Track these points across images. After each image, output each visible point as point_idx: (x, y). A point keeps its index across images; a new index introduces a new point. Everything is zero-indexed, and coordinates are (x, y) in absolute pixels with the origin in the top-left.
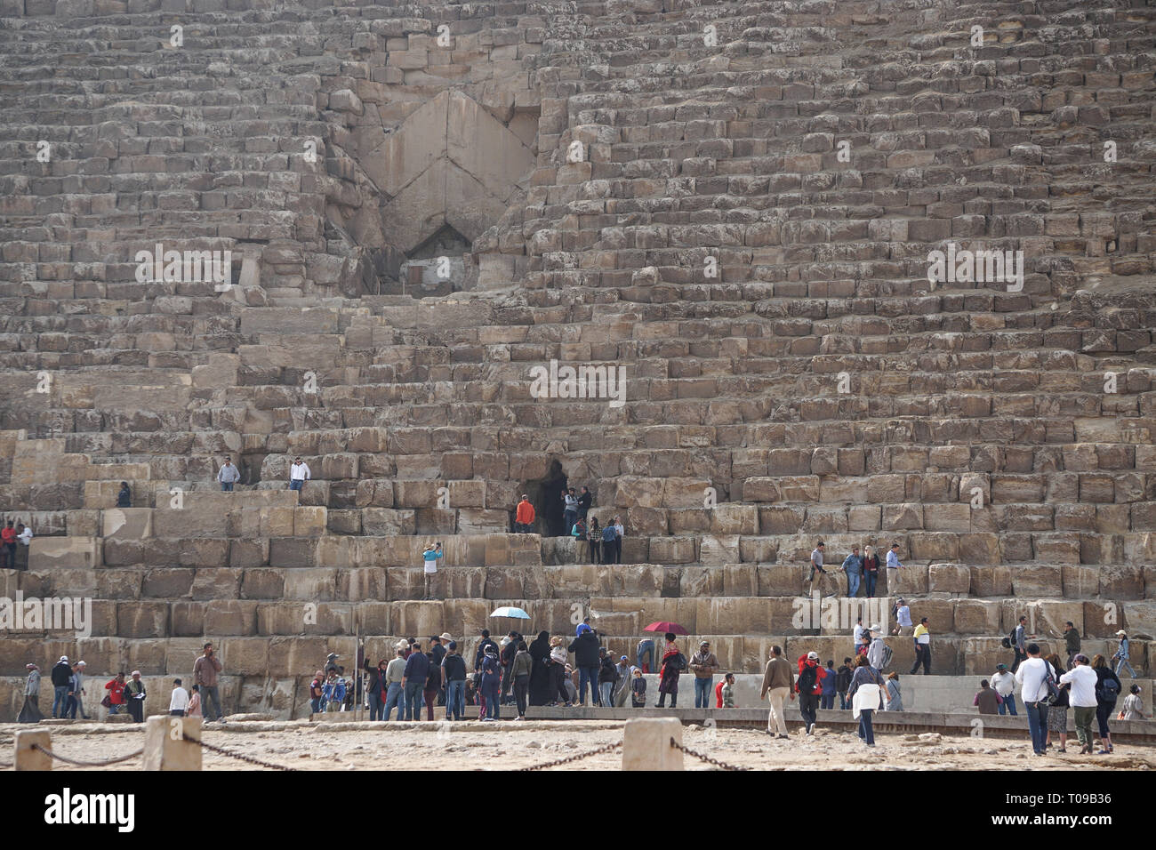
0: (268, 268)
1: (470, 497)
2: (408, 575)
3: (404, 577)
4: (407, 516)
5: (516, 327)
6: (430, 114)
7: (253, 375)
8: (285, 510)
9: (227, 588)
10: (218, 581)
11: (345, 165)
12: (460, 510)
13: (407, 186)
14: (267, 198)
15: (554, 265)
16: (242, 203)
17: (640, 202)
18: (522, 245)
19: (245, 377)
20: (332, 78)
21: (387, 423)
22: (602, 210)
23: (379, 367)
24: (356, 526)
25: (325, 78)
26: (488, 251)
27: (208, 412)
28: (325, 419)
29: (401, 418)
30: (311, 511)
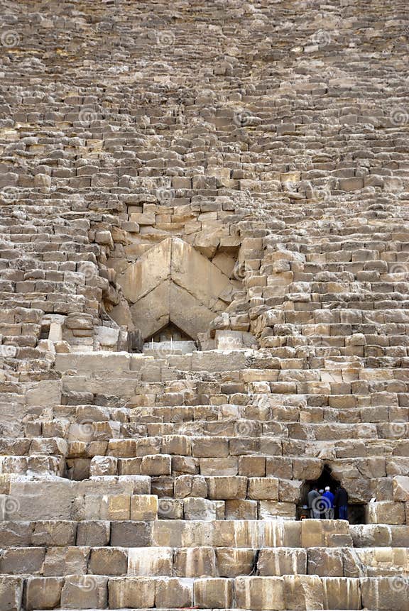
0: (67, 332)
1: (268, 492)
2: (235, 554)
3: (232, 557)
4: (219, 506)
5: (270, 370)
6: (159, 252)
7: (74, 398)
8: (123, 497)
9: (76, 564)
10: (68, 558)
11: (112, 274)
12: (261, 502)
13: (144, 297)
14: (65, 286)
15: (283, 333)
16: (47, 288)
17: (337, 295)
18: (248, 324)
19: (66, 399)
20: (97, 223)
21: (188, 433)
22: (310, 299)
23: (172, 394)
24: (179, 513)
25: (93, 223)
26: (223, 328)
27: (40, 423)
28: (136, 431)
29: (198, 430)
30: (145, 499)
